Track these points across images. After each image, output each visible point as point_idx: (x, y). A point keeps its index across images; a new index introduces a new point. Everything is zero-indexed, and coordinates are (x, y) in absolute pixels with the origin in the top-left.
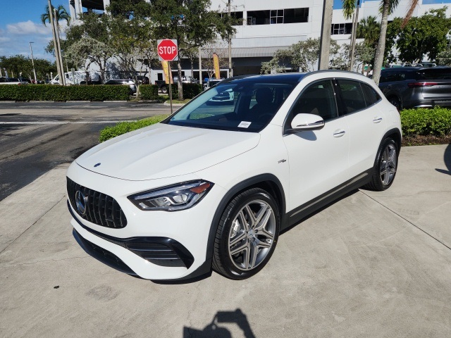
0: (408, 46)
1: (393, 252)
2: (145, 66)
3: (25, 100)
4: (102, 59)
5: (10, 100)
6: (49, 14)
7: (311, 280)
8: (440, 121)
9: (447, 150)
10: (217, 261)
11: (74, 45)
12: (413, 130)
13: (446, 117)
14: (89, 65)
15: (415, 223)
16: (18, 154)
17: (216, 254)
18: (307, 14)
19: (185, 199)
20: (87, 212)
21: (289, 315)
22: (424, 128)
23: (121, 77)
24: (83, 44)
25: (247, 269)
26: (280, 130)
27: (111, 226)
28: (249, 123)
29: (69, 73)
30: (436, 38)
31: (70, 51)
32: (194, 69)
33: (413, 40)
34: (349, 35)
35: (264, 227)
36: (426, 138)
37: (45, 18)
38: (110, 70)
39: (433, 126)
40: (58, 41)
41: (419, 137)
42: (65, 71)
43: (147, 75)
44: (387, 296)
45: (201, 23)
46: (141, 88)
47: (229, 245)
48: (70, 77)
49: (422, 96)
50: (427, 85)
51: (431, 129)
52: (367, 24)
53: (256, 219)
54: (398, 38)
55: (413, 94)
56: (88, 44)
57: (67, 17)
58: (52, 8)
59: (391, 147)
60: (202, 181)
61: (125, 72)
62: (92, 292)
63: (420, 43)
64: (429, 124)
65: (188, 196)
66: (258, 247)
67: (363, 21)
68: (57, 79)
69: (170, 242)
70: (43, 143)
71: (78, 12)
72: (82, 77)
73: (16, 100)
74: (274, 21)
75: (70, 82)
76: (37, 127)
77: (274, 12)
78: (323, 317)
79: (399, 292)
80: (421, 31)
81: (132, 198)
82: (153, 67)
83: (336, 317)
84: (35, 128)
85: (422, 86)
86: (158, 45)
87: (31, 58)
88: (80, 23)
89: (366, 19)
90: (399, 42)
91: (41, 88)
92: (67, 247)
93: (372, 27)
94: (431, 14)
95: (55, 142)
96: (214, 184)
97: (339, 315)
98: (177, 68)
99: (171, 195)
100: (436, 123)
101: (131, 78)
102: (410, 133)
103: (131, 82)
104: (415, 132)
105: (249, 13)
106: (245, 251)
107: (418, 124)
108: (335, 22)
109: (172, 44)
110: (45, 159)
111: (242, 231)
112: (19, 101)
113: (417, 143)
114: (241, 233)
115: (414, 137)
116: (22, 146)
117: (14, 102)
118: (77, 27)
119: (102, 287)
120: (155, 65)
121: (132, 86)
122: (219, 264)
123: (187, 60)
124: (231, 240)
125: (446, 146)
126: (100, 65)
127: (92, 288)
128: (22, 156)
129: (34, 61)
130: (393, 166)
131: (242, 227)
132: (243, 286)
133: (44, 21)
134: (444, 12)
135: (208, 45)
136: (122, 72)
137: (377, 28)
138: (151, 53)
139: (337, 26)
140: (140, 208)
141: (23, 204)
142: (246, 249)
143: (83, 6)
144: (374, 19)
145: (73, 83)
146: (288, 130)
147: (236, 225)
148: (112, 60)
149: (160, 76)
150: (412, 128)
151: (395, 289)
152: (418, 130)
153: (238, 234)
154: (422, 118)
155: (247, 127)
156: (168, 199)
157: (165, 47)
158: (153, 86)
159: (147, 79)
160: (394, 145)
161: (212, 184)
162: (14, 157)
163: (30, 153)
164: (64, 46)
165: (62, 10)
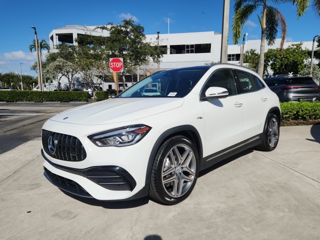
0: (278, 68)
1: (282, 187)
2: (100, 80)
3: (13, 101)
4: (70, 74)
5: (3, 101)
6: (35, 45)
7: (223, 204)
8: (306, 110)
9: (312, 128)
10: (153, 187)
11: (51, 64)
12: (287, 116)
13: (309, 107)
14: (61, 78)
15: (296, 170)
16: (5, 132)
17: (153, 182)
18: (210, 48)
19: (131, 137)
20: (56, 152)
21: (208, 227)
22: (294, 115)
23: (82, 86)
24: (58, 64)
25: (176, 197)
26: (198, 97)
27: (75, 160)
28: (176, 93)
29: (46, 84)
30: (297, 62)
31: (48, 68)
32: (134, 82)
33: (282, 64)
34: (238, 62)
35: (188, 165)
36: (296, 121)
37: (32, 48)
38: (75, 82)
39: (301, 113)
40: (40, 63)
41: (291, 121)
42: (44, 82)
43: (101, 86)
44: (281, 214)
45: (139, 50)
46: (97, 93)
47: (163, 176)
48: (47, 87)
49: (291, 95)
50: (294, 88)
51: (299, 115)
52: (250, 54)
53: (182, 158)
54: (271, 62)
55: (285, 94)
56: (61, 64)
57: (48, 48)
58: (38, 41)
59: (274, 120)
60: (143, 125)
61: (85, 83)
62: (56, 215)
63: (286, 65)
64: (298, 112)
65: (132, 136)
66: (183, 180)
67: (247, 52)
68: (38, 88)
69: (119, 169)
70: (24, 126)
71: (55, 44)
72: (55, 87)
73: (7, 101)
74: (188, 52)
75: (46, 90)
76: (21, 117)
77: (188, 46)
78: (235, 228)
79: (290, 212)
80: (287, 57)
81: (91, 137)
82: (106, 81)
83: (245, 228)
84: (19, 117)
85: (291, 89)
86: (110, 61)
87: (20, 74)
88: (56, 51)
89: (249, 51)
90: (272, 65)
91: (25, 93)
92: (38, 187)
93: (253, 56)
94: (292, 47)
95: (33, 125)
96: (151, 128)
97: (247, 227)
98: (123, 82)
99: (120, 135)
100: (302, 111)
101: (90, 87)
102: (285, 118)
103: (89, 90)
104: (289, 117)
105: (172, 47)
106: (174, 182)
107: (290, 112)
108: (229, 53)
109: (120, 61)
110: (25, 135)
111: (172, 166)
112: (9, 102)
113: (291, 125)
114: (171, 167)
115: (288, 120)
116: (9, 128)
117: (5, 102)
118: (54, 54)
119: (64, 211)
120: (107, 79)
121: (90, 93)
122: (155, 191)
123: (130, 76)
124: (164, 172)
125: (311, 126)
126: (69, 78)
127: (57, 212)
128: (8, 133)
129: (22, 76)
130: (277, 134)
131: (171, 163)
132: (173, 209)
133: (31, 49)
134: (301, 46)
135: (143, 66)
136: (83, 84)
137: (256, 57)
138: (105, 71)
139: (230, 56)
140: (97, 145)
141: (6, 161)
142: (175, 180)
143: (59, 40)
144: (254, 51)
145: (48, 91)
146: (203, 98)
147: (167, 162)
148: (77, 75)
149: (110, 86)
150: (286, 114)
151: (286, 210)
152: (291, 116)
153: (169, 168)
154: (292, 107)
155: (174, 95)
156: (118, 138)
157: (115, 63)
158: (105, 92)
159: (101, 88)
160: (276, 119)
161: (150, 128)
162: (3, 134)
163: (15, 131)
164: (44, 66)
165: (44, 43)
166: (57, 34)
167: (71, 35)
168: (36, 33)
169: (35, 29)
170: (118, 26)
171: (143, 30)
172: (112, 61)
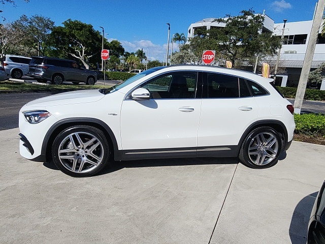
26: (123, 96)
47: (59, 152)
53: (83, 144)
66: (85, 162)
86: (204, 53)
96: (51, 115)
109: (212, 54)
142: (73, 159)
143: (194, 33)
165: (183, 36)
166: (193, 28)
167: (205, 27)
168: (169, 29)
169: (169, 24)
170: (235, 18)
171: (263, 20)
172: (206, 54)
